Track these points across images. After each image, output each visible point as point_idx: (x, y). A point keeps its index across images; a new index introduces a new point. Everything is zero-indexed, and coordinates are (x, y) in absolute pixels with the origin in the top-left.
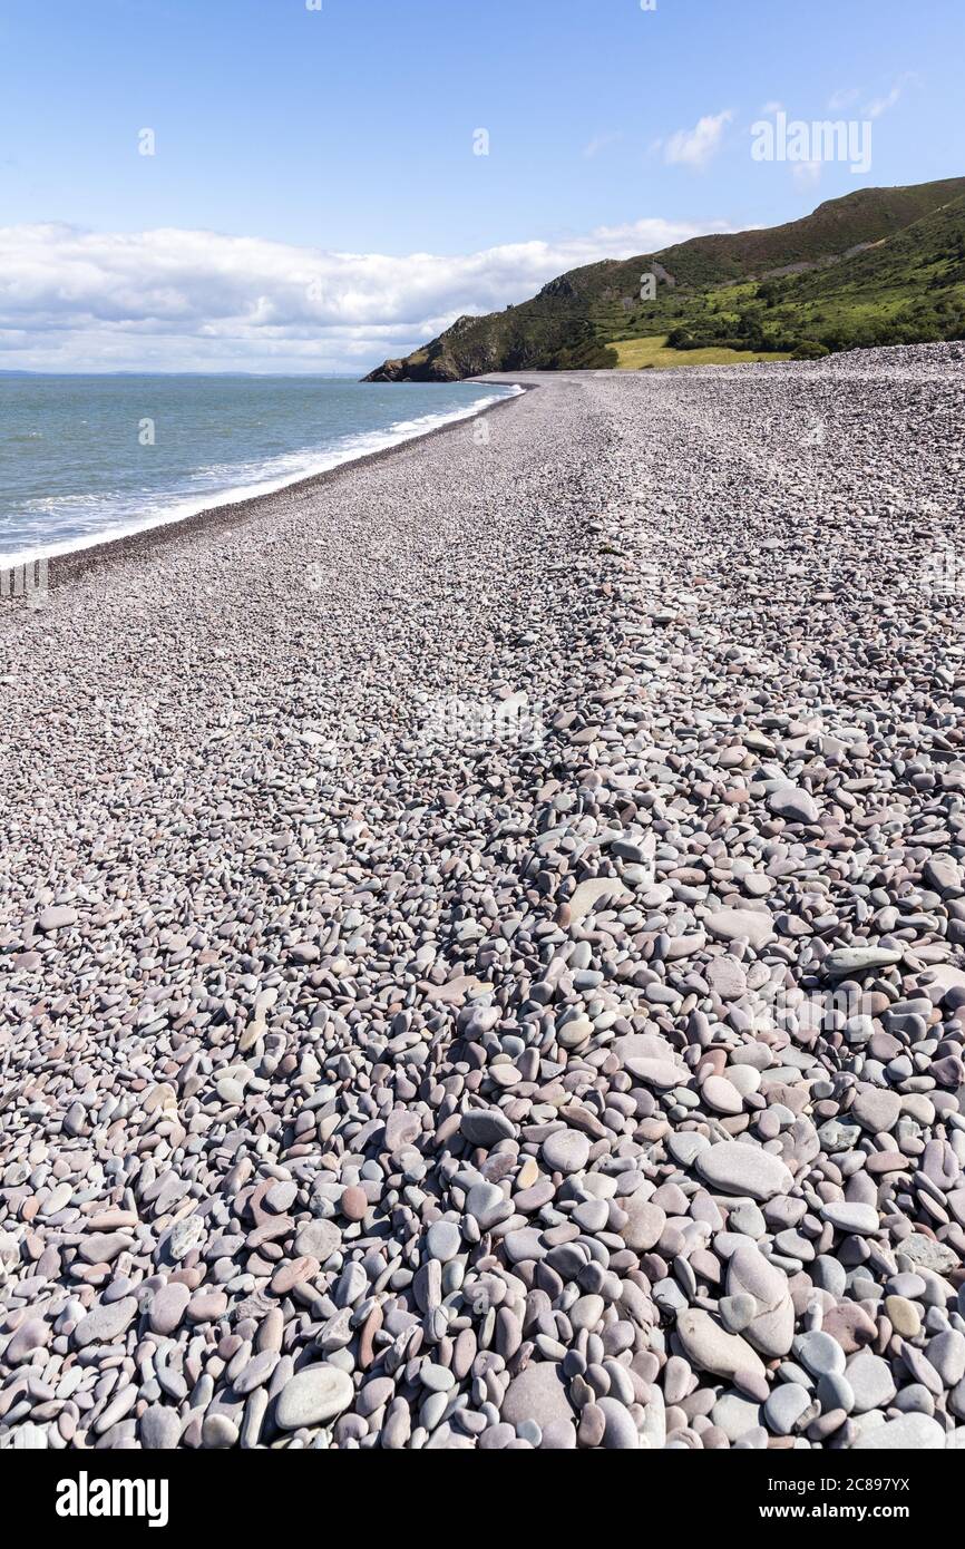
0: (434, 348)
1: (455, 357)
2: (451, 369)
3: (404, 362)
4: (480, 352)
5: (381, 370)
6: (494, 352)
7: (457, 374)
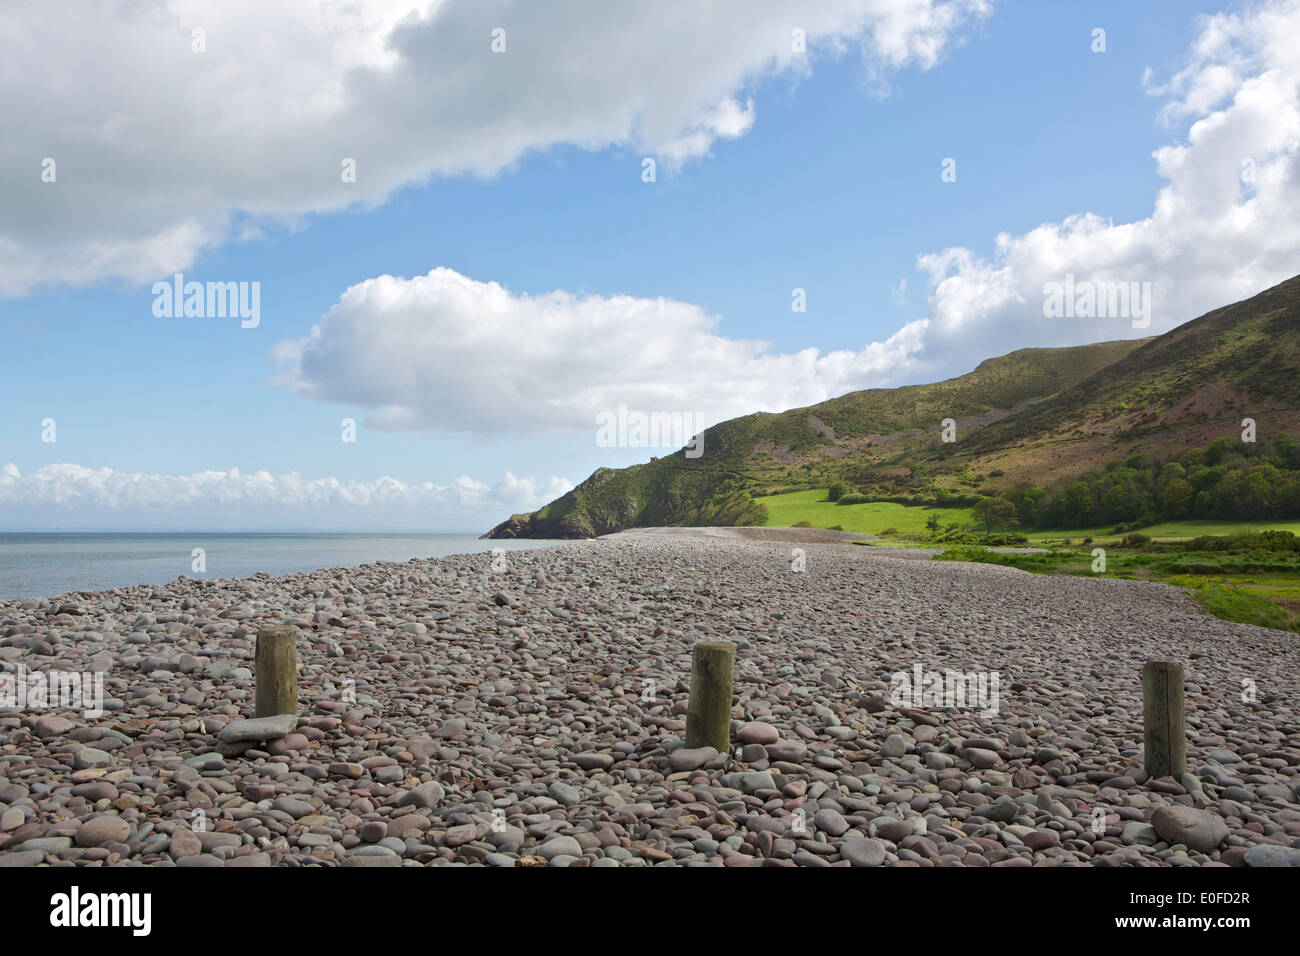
0: (567, 502)
1: (589, 511)
2: (584, 523)
3: (533, 516)
4: (620, 507)
5: (506, 525)
6: (635, 505)
7: (591, 530)
